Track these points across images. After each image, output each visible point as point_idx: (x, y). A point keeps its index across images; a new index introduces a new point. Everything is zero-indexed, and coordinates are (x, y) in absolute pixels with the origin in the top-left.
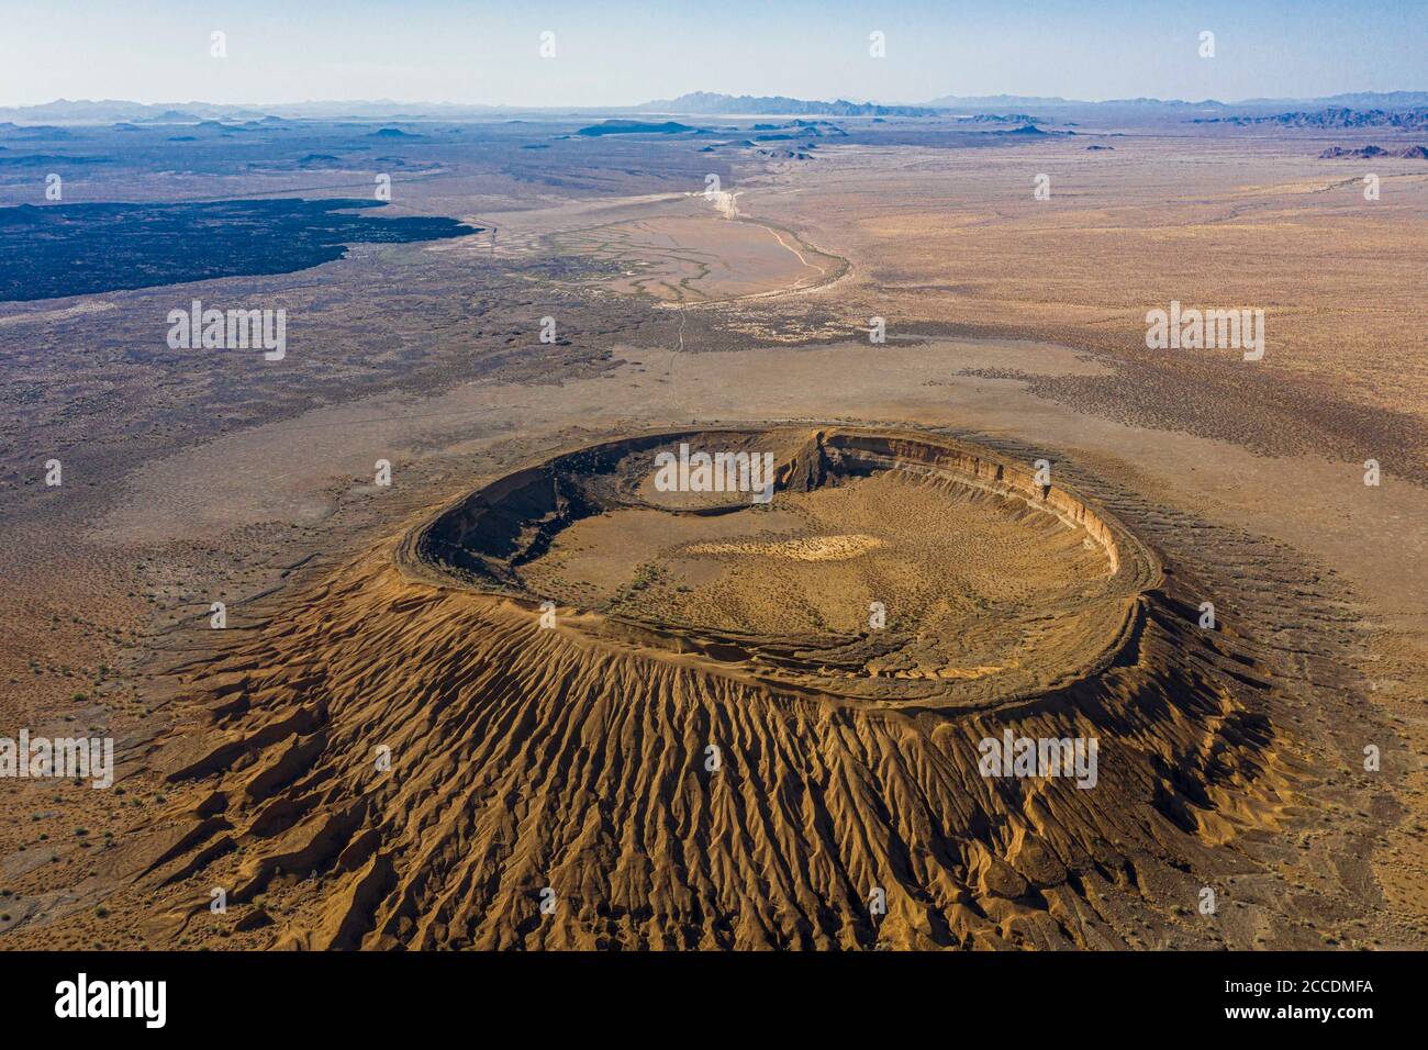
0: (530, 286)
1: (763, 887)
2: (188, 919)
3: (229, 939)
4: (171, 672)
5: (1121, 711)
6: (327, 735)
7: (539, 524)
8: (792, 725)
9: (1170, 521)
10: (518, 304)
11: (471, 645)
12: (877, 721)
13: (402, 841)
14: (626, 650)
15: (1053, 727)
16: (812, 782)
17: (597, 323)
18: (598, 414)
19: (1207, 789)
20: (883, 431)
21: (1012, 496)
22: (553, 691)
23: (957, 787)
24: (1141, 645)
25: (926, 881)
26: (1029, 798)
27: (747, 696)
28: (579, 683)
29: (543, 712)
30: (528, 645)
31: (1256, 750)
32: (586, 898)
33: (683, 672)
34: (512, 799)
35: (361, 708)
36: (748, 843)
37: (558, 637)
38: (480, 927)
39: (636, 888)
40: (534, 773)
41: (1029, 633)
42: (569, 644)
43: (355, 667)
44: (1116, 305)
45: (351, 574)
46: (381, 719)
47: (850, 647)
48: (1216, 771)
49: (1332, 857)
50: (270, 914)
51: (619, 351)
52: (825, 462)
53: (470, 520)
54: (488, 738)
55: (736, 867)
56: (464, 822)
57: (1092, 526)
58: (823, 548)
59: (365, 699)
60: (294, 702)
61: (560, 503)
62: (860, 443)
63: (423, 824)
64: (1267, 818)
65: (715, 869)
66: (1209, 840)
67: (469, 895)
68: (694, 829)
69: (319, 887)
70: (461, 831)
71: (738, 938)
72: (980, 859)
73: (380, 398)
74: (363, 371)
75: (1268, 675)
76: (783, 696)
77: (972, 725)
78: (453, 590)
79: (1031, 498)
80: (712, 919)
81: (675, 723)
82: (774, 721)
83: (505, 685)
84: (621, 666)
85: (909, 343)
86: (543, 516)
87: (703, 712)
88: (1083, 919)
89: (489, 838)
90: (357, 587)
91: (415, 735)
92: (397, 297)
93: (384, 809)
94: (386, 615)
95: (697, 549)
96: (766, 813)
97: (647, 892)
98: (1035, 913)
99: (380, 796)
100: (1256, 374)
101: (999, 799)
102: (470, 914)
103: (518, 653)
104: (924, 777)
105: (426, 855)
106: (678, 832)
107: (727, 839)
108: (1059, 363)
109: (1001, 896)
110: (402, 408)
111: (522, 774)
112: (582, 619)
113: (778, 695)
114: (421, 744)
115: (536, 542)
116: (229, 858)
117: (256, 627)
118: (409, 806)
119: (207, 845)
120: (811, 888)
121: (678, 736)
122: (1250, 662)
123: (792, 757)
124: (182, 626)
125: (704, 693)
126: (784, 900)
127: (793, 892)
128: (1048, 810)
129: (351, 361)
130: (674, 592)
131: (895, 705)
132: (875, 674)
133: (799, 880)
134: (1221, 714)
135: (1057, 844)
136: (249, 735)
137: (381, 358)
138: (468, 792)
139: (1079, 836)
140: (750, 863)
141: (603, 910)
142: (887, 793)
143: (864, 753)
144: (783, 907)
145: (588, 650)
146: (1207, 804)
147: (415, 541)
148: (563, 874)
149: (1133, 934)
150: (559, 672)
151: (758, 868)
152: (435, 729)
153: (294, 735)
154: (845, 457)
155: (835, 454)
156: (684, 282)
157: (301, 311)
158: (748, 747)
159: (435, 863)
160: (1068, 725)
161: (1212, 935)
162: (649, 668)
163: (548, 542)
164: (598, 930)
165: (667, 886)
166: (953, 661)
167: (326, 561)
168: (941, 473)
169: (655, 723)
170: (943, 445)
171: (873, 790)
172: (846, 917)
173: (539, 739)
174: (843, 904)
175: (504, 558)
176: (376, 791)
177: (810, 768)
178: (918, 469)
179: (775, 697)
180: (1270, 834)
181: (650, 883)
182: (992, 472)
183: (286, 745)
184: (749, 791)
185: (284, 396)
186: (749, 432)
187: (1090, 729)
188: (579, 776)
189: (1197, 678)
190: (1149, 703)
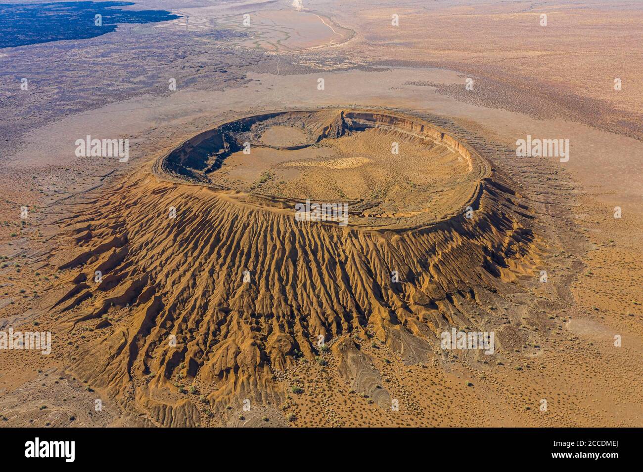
0: (205, 44)
1: (320, 304)
2: (75, 324)
3: (93, 332)
4: (54, 223)
5: (471, 229)
6: (128, 248)
7: (216, 155)
8: (331, 238)
9: (496, 148)
10: (200, 53)
11: (190, 208)
12: (368, 235)
13: (165, 290)
14: (258, 208)
15: (442, 236)
16: (341, 262)
17: (238, 62)
18: (241, 104)
19: (505, 260)
20: (371, 110)
21: (428, 139)
22: (227, 226)
23: (401, 261)
24: (481, 202)
25: (388, 299)
26: (431, 265)
27: (312, 226)
28: (238, 223)
29: (223, 235)
30: (215, 207)
31: (526, 244)
32: (245, 310)
33: (284, 217)
34: (211, 272)
35: (142, 236)
36: (314, 287)
37: (228, 203)
38: (201, 324)
39: (266, 306)
40: (221, 261)
41: (434, 198)
42: (234, 206)
43: (138, 219)
44: (476, 51)
45: (133, 178)
46: (152, 241)
47: (357, 205)
48: (510, 253)
49: (554, 285)
50: (110, 322)
51: (249, 75)
52: (345, 125)
53: (185, 153)
54: (200, 247)
55: (308, 296)
56: (191, 282)
57: (462, 151)
58: (344, 163)
59: (144, 232)
60: (112, 234)
61: (225, 145)
62: (360, 116)
63: (174, 283)
64: (529, 271)
65: (300, 297)
66: (505, 280)
67: (196, 311)
68: (290, 282)
69: (130, 310)
70: (190, 285)
71: (310, 324)
72: (410, 290)
73: (139, 98)
74: (130, 85)
75: (534, 213)
76: (327, 226)
77: (408, 236)
78: (180, 184)
79: (436, 139)
80: (299, 317)
81: (281, 238)
82: (324, 236)
83: (206, 224)
84: (257, 215)
85: (383, 70)
86: (218, 152)
87: (293, 233)
88: (452, 312)
89: (202, 288)
90: (136, 184)
91: (167, 246)
92: (143, 50)
93: (156, 278)
94: (150, 196)
95: (288, 165)
96: (321, 274)
97: (271, 308)
98: (432, 311)
99: (154, 273)
100: (537, 83)
101: (419, 266)
102: (196, 319)
103: (211, 210)
104: (388, 258)
105: (176, 296)
106: (283, 283)
107: (304, 285)
108: (449, 78)
109: (419, 304)
110: (150, 103)
111: (215, 262)
112: (238, 195)
113: (325, 226)
114: (170, 251)
115: (216, 163)
116: (90, 300)
117: (91, 203)
118: (167, 276)
119: (79, 295)
120: (340, 304)
121: (283, 244)
122: (526, 208)
123: (331, 251)
124: (57, 203)
125: (293, 225)
126: (329, 309)
127: (333, 306)
128: (439, 270)
129: (123, 81)
130: (278, 184)
131: (375, 228)
132: (367, 216)
133: (335, 301)
134: (513, 229)
135: (442, 283)
136: (93, 249)
137: (138, 79)
138: (192, 269)
139: (452, 280)
140: (314, 295)
141: (253, 315)
142: (372, 264)
143: (362, 248)
144: (329, 311)
145: (242, 208)
146: (504, 266)
147: (161, 163)
148: (235, 302)
149: (472, 317)
150: (229, 218)
151: (318, 297)
152: (176, 244)
153: (114, 248)
154: (353, 122)
155: (349, 121)
156: (279, 41)
157: (97, 57)
158: (313, 248)
159: (180, 299)
160: (448, 235)
161: (504, 317)
162: (269, 215)
163: (221, 163)
164: (251, 323)
165: (280, 305)
166: (400, 210)
167: (120, 173)
168: (396, 129)
169: (272, 239)
170: (397, 116)
171: (366, 264)
172: (355, 315)
173: (222, 246)
174: (354, 310)
175: (201, 170)
176: (152, 271)
177: (339, 255)
178: (386, 127)
179: (324, 226)
180: (530, 277)
181: (273, 304)
182: (419, 128)
183: (111, 252)
184: (313, 265)
185: (93, 98)
186: (310, 112)
187: (458, 237)
188: (240, 262)
189: (503, 215)
190: (483, 225)
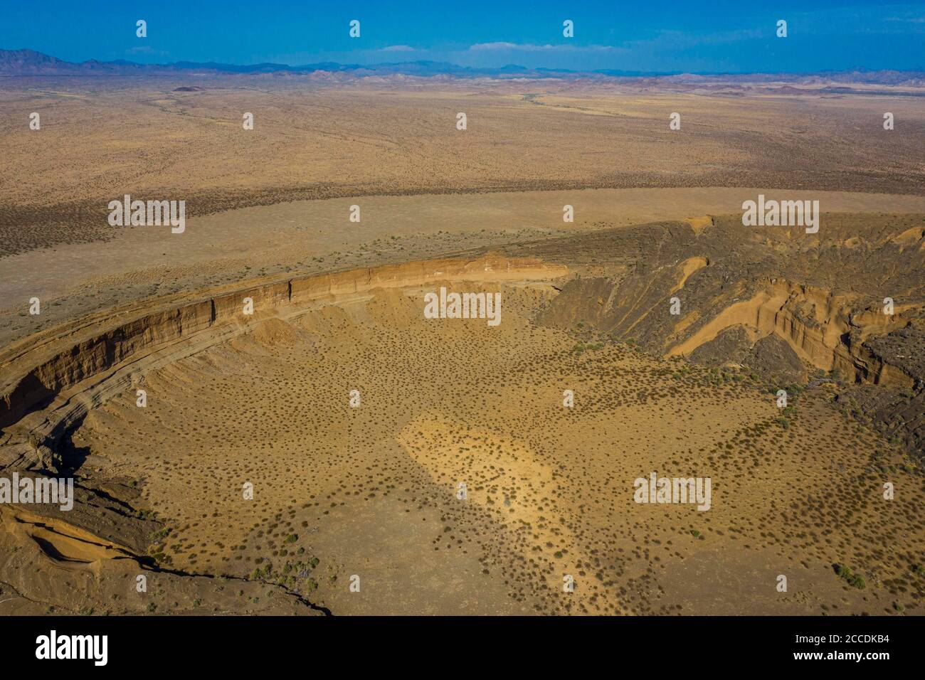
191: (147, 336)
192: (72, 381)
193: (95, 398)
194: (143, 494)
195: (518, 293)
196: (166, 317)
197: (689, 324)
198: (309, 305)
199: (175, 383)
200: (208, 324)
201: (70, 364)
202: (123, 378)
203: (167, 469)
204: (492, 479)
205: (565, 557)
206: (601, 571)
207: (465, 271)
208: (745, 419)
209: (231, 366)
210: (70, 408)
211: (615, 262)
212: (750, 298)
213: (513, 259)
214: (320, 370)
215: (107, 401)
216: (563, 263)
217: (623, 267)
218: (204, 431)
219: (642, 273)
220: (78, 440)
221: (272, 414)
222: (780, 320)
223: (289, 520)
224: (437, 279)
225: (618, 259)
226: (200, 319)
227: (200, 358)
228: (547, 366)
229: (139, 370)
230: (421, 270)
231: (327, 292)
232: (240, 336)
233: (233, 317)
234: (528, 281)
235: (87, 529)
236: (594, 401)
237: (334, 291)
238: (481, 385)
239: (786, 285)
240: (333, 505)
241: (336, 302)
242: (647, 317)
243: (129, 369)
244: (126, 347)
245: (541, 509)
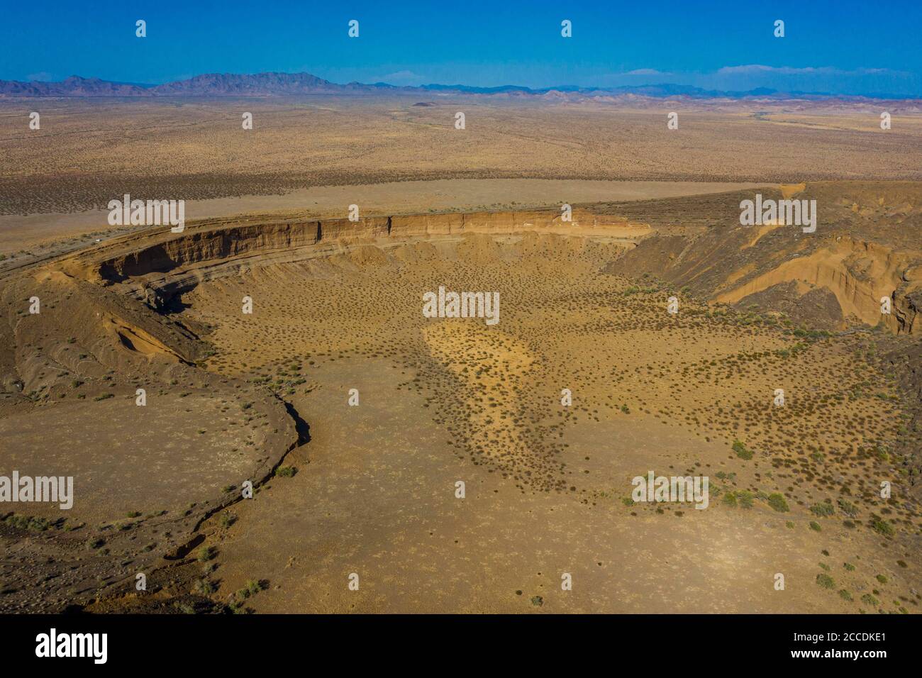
191: (259, 240)
192: (192, 260)
193: (206, 275)
194: (212, 334)
195: (600, 248)
196: (277, 228)
197: (743, 276)
198: (405, 239)
199: (273, 277)
200: (313, 241)
201: (191, 246)
202: (233, 267)
203: (237, 323)
204: (478, 359)
205: (498, 408)
206: (521, 419)
207: (552, 224)
208: (747, 349)
209: (323, 274)
210: (184, 276)
211: (697, 223)
212: (811, 254)
213: (599, 216)
214: (392, 284)
215: (215, 279)
216: (648, 222)
217: (704, 228)
218: (278, 307)
219: (718, 232)
220: (185, 298)
221: (335, 305)
222: (837, 276)
223: (302, 360)
224: (526, 230)
225: (700, 220)
226: (308, 236)
227: (300, 265)
228: (590, 300)
229: (248, 264)
230: (511, 221)
231: (424, 231)
232: (339, 255)
233: (337, 240)
234: (612, 237)
235: (157, 338)
236: (612, 324)
237: (429, 231)
238: (522, 305)
239: (851, 243)
240: (341, 357)
241: (430, 240)
242: (708, 271)
243: (240, 262)
244: (241, 245)
245: (503, 380)
